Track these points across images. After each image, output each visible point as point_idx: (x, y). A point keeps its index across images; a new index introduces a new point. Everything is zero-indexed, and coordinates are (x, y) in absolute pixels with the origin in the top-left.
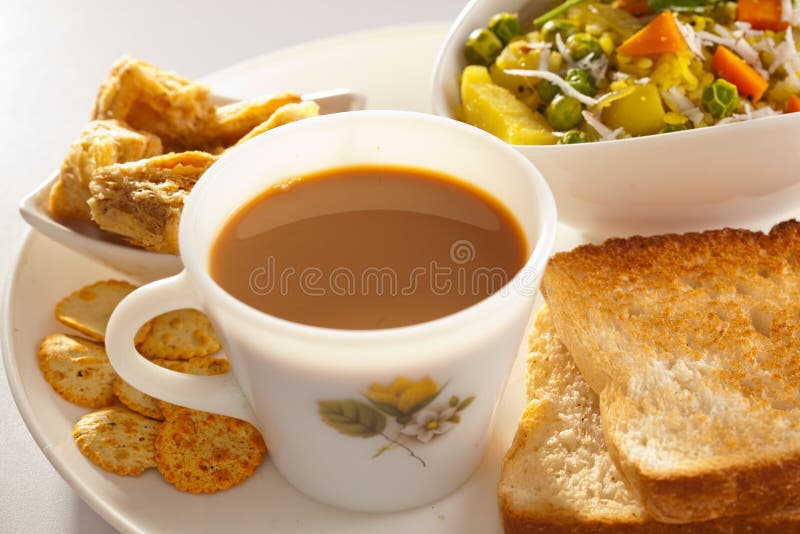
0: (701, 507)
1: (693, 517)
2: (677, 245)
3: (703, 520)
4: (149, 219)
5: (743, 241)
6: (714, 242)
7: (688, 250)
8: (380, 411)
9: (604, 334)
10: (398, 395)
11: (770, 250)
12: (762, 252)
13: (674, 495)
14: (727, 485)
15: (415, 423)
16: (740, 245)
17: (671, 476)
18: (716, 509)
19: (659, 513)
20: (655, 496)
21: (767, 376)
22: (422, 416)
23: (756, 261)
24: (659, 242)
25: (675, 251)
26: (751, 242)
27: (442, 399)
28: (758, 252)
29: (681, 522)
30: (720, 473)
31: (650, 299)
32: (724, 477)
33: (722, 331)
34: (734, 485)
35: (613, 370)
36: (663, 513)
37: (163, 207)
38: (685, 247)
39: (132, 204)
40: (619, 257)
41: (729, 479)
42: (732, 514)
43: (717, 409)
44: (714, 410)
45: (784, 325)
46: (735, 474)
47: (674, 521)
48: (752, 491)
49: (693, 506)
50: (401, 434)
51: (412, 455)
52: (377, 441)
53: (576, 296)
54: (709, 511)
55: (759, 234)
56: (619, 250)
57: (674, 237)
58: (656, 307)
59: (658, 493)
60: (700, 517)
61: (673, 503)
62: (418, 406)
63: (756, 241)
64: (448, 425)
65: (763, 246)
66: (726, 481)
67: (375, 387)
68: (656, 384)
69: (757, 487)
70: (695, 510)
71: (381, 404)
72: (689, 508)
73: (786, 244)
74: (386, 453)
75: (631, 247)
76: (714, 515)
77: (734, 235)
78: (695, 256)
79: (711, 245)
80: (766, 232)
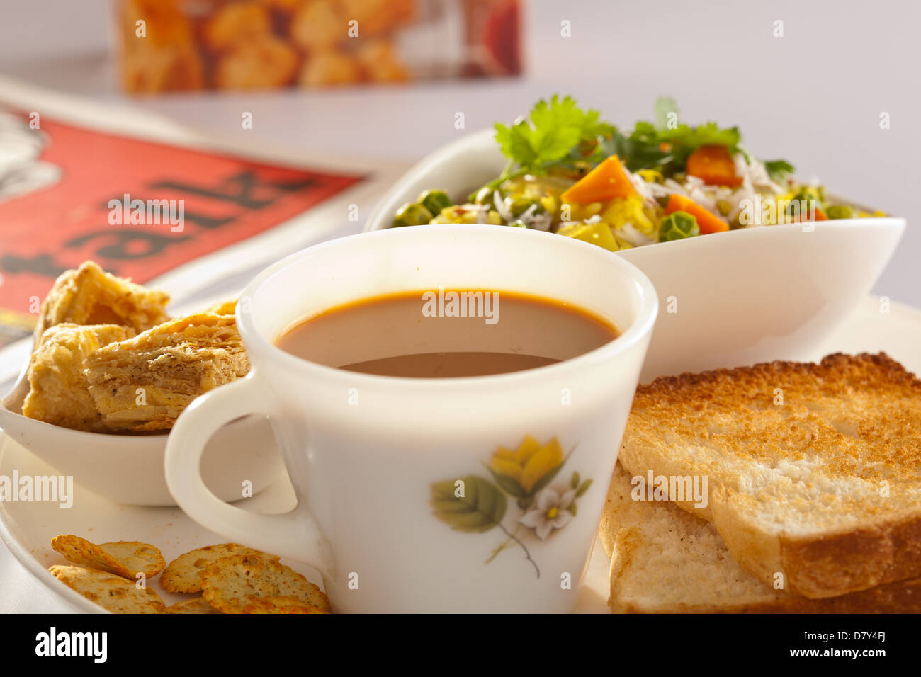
0: (858, 572)
1: (850, 586)
2: (729, 379)
3: (862, 588)
4: (175, 383)
5: (796, 371)
6: (766, 374)
7: (743, 382)
8: (502, 490)
9: (690, 450)
10: (523, 464)
11: (826, 378)
12: (820, 380)
13: (829, 559)
14: (883, 542)
15: (536, 508)
16: (795, 376)
17: (825, 537)
18: (875, 574)
19: (813, 586)
20: (808, 565)
21: (878, 466)
22: (544, 496)
23: (816, 387)
24: (712, 377)
25: (730, 384)
26: (805, 372)
27: (564, 476)
28: (815, 381)
29: (839, 594)
30: (875, 528)
31: (725, 420)
32: (879, 532)
33: (813, 437)
34: (890, 543)
35: (716, 475)
36: (818, 584)
37: (190, 366)
38: (739, 380)
39: (148, 374)
40: (674, 394)
41: (885, 534)
42: (890, 580)
43: (842, 491)
44: (839, 491)
45: (873, 429)
46: (889, 530)
47: (831, 594)
48: (908, 549)
49: (851, 571)
50: (521, 524)
51: (529, 558)
52: (494, 536)
53: (645, 425)
54: (867, 576)
55: (811, 366)
56: (671, 388)
57: (725, 372)
58: (735, 427)
59: (813, 559)
60: (858, 585)
61: (829, 567)
62: (541, 483)
63: (809, 372)
64: (566, 516)
65: (817, 375)
66: (881, 538)
67: (500, 454)
68: (766, 481)
69: (914, 543)
70: (853, 576)
71: (502, 478)
72: (846, 573)
73: (841, 372)
74: (502, 553)
75: (682, 385)
76: (873, 582)
77: (785, 366)
78: (752, 387)
79: (765, 377)
80: (818, 361)
